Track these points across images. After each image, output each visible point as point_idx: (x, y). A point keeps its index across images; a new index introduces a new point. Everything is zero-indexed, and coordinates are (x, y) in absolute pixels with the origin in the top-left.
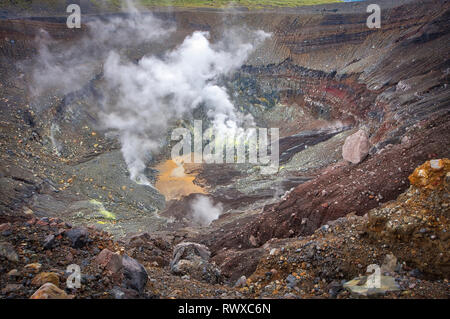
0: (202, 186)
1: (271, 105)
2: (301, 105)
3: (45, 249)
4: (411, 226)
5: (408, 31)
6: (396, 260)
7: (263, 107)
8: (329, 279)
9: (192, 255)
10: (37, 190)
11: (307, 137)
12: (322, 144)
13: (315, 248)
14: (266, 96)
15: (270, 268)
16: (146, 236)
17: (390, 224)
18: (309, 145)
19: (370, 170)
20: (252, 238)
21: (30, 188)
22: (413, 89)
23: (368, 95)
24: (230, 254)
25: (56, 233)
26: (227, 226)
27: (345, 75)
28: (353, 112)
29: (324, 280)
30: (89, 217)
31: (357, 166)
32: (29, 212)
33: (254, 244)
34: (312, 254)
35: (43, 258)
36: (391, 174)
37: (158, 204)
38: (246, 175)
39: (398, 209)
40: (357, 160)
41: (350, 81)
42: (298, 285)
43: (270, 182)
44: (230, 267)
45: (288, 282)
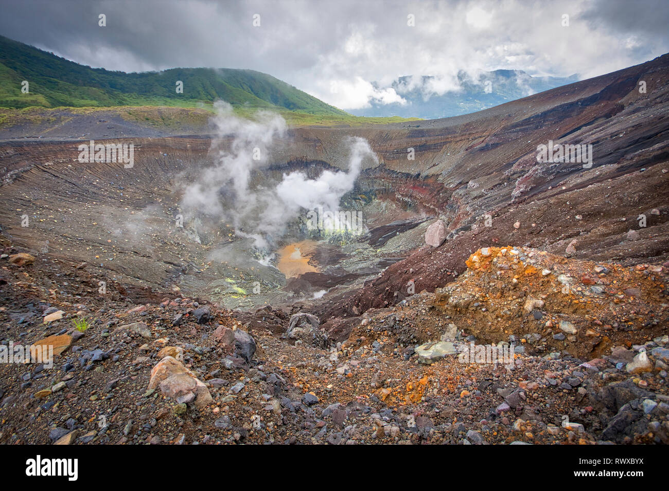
0: (315, 267)
1: (369, 201)
2: (393, 200)
3: (175, 325)
4: (466, 301)
5: (475, 142)
6: (456, 328)
7: (363, 203)
8: (406, 344)
9: (304, 324)
10: (183, 271)
11: (400, 225)
12: (411, 231)
13: (395, 319)
14: (365, 193)
15: (360, 336)
16: (269, 308)
17: (451, 300)
18: (400, 232)
19: (447, 251)
20: (354, 308)
21: (177, 270)
22: (481, 187)
23: (446, 192)
24: (336, 322)
25: (185, 312)
26: (334, 299)
27: (427, 177)
28: (434, 205)
29: (402, 345)
30: (224, 292)
31: (437, 249)
32: (177, 289)
33: (356, 313)
34: (392, 324)
35: (172, 333)
36: (464, 255)
37: (280, 281)
38: (350, 257)
39: (457, 288)
40: (436, 244)
41: (431, 181)
42: (381, 349)
43: (369, 263)
44: (336, 332)
45: (374, 347)
